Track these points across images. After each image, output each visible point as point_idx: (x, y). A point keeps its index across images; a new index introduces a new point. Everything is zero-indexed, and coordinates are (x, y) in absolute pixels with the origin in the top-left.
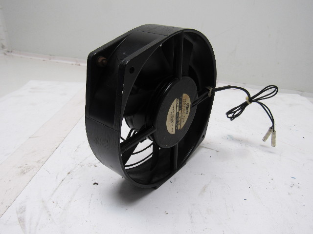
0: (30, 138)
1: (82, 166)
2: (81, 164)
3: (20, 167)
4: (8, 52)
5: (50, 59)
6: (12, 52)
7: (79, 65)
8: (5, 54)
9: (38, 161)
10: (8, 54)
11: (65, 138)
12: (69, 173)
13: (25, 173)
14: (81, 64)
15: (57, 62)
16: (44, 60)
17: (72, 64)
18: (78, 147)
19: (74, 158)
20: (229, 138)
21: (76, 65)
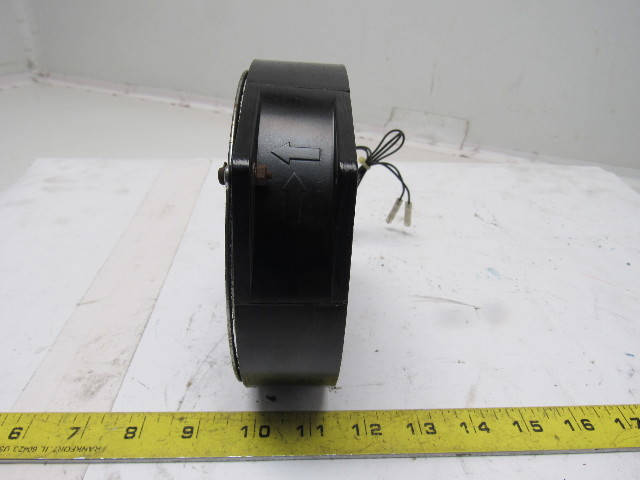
0: (79, 305)
1: (212, 364)
2: (209, 360)
3: (79, 379)
4: (41, 75)
5: (127, 92)
6: (48, 75)
7: (188, 106)
8: (35, 80)
9: (115, 362)
10: (40, 79)
11: (156, 300)
12: (189, 384)
13: (93, 393)
14: (192, 104)
15: (142, 100)
16: (115, 95)
17: (173, 104)
18: (191, 320)
19: (189, 347)
20: (490, 275)
21: (181, 105)
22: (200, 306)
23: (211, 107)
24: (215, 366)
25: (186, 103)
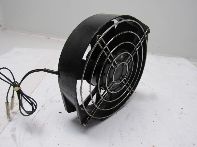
2: (50, 100)
4: (4, 29)
5: (31, 34)
6: (6, 29)
8: (2, 31)
10: (4, 30)
11: (39, 84)
12: (43, 106)
14: (51, 38)
15: (35, 36)
16: (27, 35)
17: (45, 38)
18: (48, 90)
19: (45, 97)
20: (142, 84)
21: (47, 38)
22: (51, 87)
23: (57, 39)
24: (51, 102)
25: (49, 38)
